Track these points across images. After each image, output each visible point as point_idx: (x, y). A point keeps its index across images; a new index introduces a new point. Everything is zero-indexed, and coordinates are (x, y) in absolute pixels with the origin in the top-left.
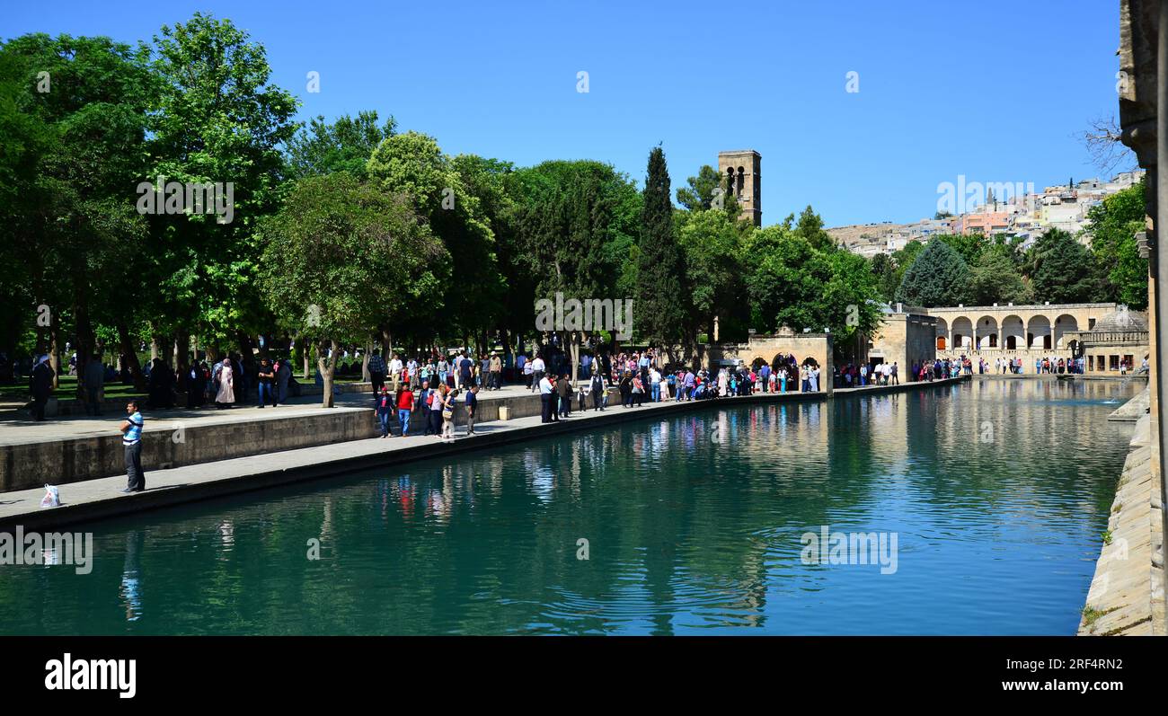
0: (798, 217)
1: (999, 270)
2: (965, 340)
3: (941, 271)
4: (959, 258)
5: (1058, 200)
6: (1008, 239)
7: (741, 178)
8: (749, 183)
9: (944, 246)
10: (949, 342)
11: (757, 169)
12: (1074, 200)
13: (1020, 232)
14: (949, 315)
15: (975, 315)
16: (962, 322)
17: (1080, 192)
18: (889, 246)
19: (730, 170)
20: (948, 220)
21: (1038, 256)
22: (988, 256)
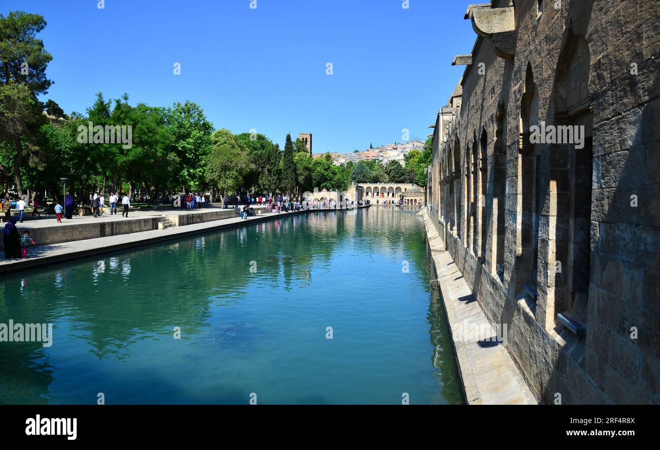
0: (325, 155)
1: (379, 172)
2: (370, 194)
3: (362, 172)
4: (368, 168)
5: (392, 149)
6: (377, 161)
7: (306, 141)
8: (309, 143)
9: (363, 164)
10: (365, 194)
11: (311, 139)
12: (397, 149)
13: (381, 159)
14: (365, 186)
15: (373, 186)
16: (369, 188)
17: (398, 146)
18: (339, 161)
19: (303, 139)
20: (358, 153)
21: (390, 168)
22: (376, 167)
